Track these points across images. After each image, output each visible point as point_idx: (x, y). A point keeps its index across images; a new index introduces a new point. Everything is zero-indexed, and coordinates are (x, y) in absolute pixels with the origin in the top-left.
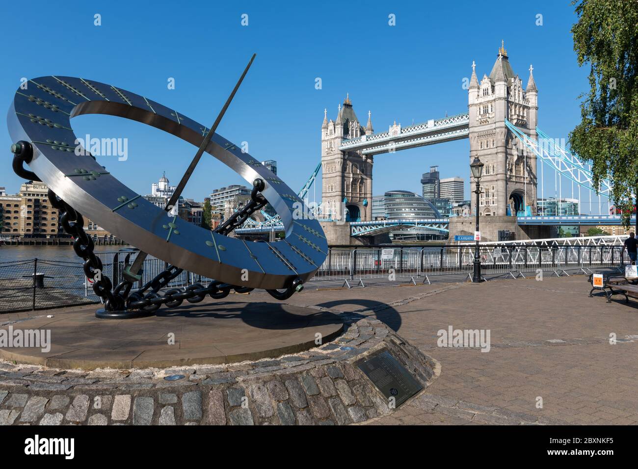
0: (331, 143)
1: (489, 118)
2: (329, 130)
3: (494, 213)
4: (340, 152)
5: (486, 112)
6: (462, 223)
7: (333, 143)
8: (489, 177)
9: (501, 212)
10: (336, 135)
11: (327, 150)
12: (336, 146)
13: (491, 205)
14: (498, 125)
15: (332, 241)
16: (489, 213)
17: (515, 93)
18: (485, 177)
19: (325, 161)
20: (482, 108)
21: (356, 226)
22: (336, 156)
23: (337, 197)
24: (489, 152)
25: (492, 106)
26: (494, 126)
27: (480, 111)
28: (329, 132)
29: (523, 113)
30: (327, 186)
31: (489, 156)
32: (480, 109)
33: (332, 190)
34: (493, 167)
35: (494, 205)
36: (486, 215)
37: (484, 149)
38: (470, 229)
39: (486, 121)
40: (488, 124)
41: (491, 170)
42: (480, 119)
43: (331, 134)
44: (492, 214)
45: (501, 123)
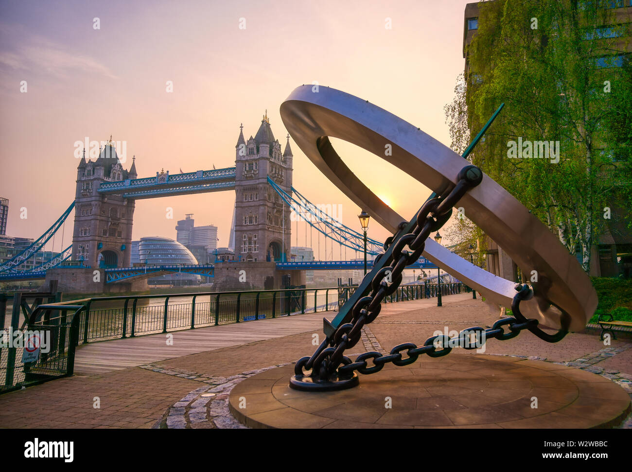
0: (88, 184)
1: (254, 174)
2: (86, 171)
3: (256, 259)
4: (97, 194)
5: (251, 168)
6: (228, 269)
7: (90, 184)
8: (252, 227)
9: (262, 258)
10: (96, 176)
11: (82, 191)
12: (94, 187)
13: (253, 252)
14: (261, 181)
15: (82, 290)
16: (251, 259)
17: (275, 155)
18: (248, 227)
19: (80, 202)
20: (247, 165)
21: (112, 273)
22: (93, 198)
23: (91, 242)
24: (252, 204)
25: (256, 164)
26: (257, 182)
27: (246, 168)
28: (86, 173)
29: (282, 173)
30: (80, 230)
31: (253, 208)
32: (246, 165)
33: (85, 233)
34: (256, 218)
35: (256, 252)
36: (249, 261)
37: (248, 202)
38: (235, 274)
39: (251, 177)
40: (253, 180)
41: (254, 220)
42: (246, 174)
43: (89, 175)
44: (254, 260)
45: (264, 179)
